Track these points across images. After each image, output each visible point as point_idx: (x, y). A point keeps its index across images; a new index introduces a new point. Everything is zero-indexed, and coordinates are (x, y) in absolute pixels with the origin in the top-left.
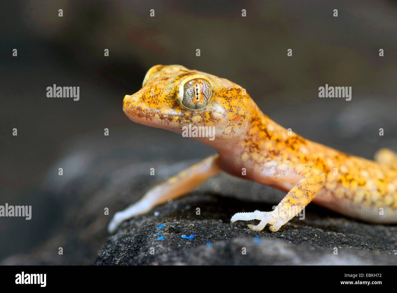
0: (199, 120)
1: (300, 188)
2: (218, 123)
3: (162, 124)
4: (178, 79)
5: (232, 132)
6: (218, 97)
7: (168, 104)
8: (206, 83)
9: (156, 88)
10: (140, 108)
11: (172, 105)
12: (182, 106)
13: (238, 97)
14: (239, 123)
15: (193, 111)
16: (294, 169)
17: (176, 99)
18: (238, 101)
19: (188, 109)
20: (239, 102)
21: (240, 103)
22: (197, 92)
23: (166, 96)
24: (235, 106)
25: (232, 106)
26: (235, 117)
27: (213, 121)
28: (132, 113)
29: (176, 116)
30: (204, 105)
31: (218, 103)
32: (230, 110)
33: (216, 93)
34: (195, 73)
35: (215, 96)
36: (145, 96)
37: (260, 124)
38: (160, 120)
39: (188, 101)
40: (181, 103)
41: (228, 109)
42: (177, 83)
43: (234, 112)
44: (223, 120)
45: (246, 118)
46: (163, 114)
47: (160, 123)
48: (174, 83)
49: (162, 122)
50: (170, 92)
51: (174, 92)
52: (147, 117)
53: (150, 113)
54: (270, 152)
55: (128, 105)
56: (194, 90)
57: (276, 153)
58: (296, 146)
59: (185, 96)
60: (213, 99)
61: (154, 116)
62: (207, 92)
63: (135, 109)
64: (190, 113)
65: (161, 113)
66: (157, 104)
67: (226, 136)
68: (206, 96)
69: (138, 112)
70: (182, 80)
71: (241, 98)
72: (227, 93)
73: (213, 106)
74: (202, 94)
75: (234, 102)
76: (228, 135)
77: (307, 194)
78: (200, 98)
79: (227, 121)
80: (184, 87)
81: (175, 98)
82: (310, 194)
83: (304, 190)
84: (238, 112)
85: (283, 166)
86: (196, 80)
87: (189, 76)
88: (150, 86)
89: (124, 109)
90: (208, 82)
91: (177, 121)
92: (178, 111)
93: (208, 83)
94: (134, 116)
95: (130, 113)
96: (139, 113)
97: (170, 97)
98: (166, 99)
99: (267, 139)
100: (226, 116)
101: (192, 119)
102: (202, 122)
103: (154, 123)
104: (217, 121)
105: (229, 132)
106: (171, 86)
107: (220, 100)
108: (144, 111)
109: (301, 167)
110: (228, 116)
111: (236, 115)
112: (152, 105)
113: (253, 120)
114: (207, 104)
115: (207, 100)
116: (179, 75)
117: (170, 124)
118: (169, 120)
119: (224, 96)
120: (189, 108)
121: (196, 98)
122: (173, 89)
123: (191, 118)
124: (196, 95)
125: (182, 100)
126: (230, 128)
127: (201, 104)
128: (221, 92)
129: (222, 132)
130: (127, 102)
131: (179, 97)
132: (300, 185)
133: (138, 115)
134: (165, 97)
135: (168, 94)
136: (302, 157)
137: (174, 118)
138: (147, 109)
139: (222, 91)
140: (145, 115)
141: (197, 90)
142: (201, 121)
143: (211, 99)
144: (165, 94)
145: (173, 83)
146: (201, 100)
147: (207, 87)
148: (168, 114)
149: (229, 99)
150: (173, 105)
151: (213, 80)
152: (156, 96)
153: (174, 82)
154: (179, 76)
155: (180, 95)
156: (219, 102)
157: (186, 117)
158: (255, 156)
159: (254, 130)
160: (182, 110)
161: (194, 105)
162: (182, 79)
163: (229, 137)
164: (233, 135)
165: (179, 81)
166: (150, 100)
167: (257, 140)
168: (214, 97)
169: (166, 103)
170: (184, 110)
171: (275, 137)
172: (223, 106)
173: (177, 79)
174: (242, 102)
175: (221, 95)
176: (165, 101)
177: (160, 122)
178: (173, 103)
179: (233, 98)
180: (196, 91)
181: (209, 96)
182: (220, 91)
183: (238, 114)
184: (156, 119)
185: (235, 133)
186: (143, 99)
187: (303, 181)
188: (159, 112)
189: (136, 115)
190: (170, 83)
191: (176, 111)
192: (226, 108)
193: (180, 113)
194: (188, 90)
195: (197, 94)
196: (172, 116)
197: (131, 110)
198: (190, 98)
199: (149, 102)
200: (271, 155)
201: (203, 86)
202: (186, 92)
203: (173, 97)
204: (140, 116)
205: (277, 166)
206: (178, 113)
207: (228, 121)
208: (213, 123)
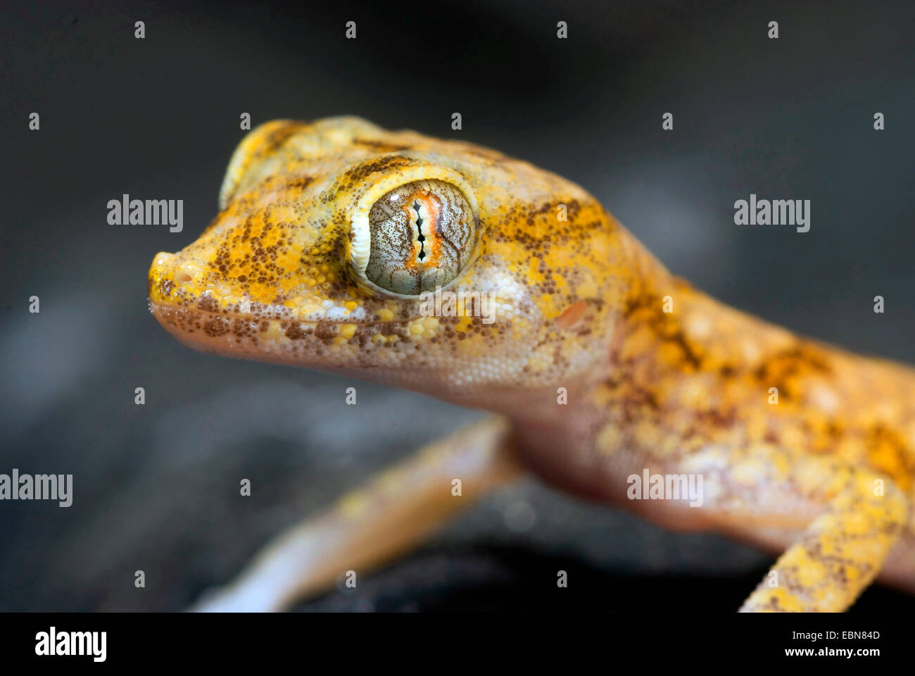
0: (433, 334)
1: (814, 553)
2: (502, 338)
3: (296, 356)
4: (346, 185)
5: (556, 362)
6: (498, 241)
7: (313, 282)
8: (450, 194)
9: (269, 221)
10: (213, 305)
11: (329, 285)
12: (365, 285)
13: (572, 234)
14: (582, 327)
15: (410, 302)
16: (791, 480)
17: (342, 263)
18: (573, 248)
19: (391, 293)
20: (578, 252)
21: (579, 258)
22: (420, 230)
23: (307, 253)
24: (563, 270)
25: (550, 271)
26: (563, 309)
27: (483, 334)
28: (185, 322)
29: (346, 322)
30: (450, 274)
31: (498, 265)
32: (545, 285)
33: (489, 229)
34: (409, 159)
35: (486, 238)
36: (227, 255)
37: (660, 318)
38: (287, 341)
39: (389, 264)
40: (364, 276)
41: (538, 285)
42: (345, 200)
43: (558, 292)
44: (522, 326)
45: (605, 309)
46: (296, 318)
47: (289, 352)
48: (332, 203)
49: (295, 349)
50: (320, 238)
51: (335, 236)
52: (240, 335)
53: (248, 319)
54: (700, 416)
55: (169, 294)
56: (408, 225)
57: (721, 419)
58: (795, 385)
59: (378, 248)
60: (478, 251)
61: (265, 327)
62: (456, 226)
63: (193, 306)
64: (397, 309)
65: (290, 316)
66: (274, 284)
67: (534, 379)
68: (451, 244)
69: (205, 317)
70: (362, 188)
71: (582, 237)
72: (531, 223)
73: (483, 275)
74: (437, 237)
75: (559, 256)
76: (543, 378)
77: (842, 577)
78: (434, 253)
79: (536, 326)
80: (371, 213)
81: (339, 259)
82: (851, 573)
83: (831, 558)
84: (574, 290)
85: (749, 470)
86: (414, 185)
87: (387, 172)
88: (247, 215)
89: (154, 308)
90: (458, 189)
91: (350, 343)
92: (353, 304)
93: (457, 193)
94: (191, 331)
95: (178, 323)
96: (209, 320)
97: (319, 255)
98: (308, 263)
99: (688, 369)
100: (532, 311)
101: (405, 331)
102: (442, 339)
103: (267, 353)
104: (501, 333)
105: (545, 366)
106: (323, 213)
107: (506, 251)
108: (225, 312)
109: (814, 472)
110: (540, 309)
111: (566, 302)
112: (257, 289)
113: (633, 306)
114: (459, 271)
115: (459, 256)
116: (348, 168)
117: (326, 353)
118: (321, 341)
119: (521, 235)
120: (395, 292)
121: (418, 251)
122: (331, 226)
123: (403, 329)
124: (417, 244)
125: (366, 265)
126: (550, 349)
127: (439, 274)
128: (507, 223)
129: (521, 370)
130: (162, 283)
131: (354, 254)
132: (814, 541)
133: (205, 329)
134: (299, 256)
135: (312, 243)
136: (819, 424)
137: (338, 330)
138: (238, 306)
139: (511, 217)
140: (231, 327)
141: (419, 223)
142: (438, 336)
143: (472, 253)
144: (302, 244)
145: (328, 202)
146: (436, 258)
147: (453, 207)
148: (315, 318)
149: (538, 247)
150: (334, 284)
151: (475, 181)
152: (270, 255)
153: (332, 198)
154: (348, 173)
155: (360, 249)
156: (503, 258)
157: (385, 323)
158: (646, 434)
159: (639, 343)
160: (366, 298)
161: (412, 278)
162: (360, 186)
163: (547, 383)
164: (563, 373)
165: (351, 197)
166: (249, 268)
167: (652, 376)
168: (485, 243)
169: (306, 278)
170: (374, 299)
171: (717, 357)
172: (518, 275)
173: (342, 188)
174: (589, 250)
175: (510, 231)
176: (304, 270)
177: (290, 347)
178: (331, 276)
179: (553, 238)
180: (415, 228)
181: (463, 241)
182: (503, 219)
183: (576, 297)
184: (275, 340)
185: (567, 365)
186: (222, 268)
187: (823, 524)
188: (282, 313)
189: (199, 327)
190: (319, 202)
191: (345, 306)
192: (528, 279)
193: (360, 313)
194: (388, 226)
195: (421, 238)
196: (331, 323)
197: (179, 313)
198: (396, 256)
199: (242, 279)
200: (705, 427)
201: (441, 208)
202: (379, 233)
203: (330, 253)
204: (215, 331)
205: (730, 467)
206: (354, 311)
207: (540, 324)
208: (486, 341)
